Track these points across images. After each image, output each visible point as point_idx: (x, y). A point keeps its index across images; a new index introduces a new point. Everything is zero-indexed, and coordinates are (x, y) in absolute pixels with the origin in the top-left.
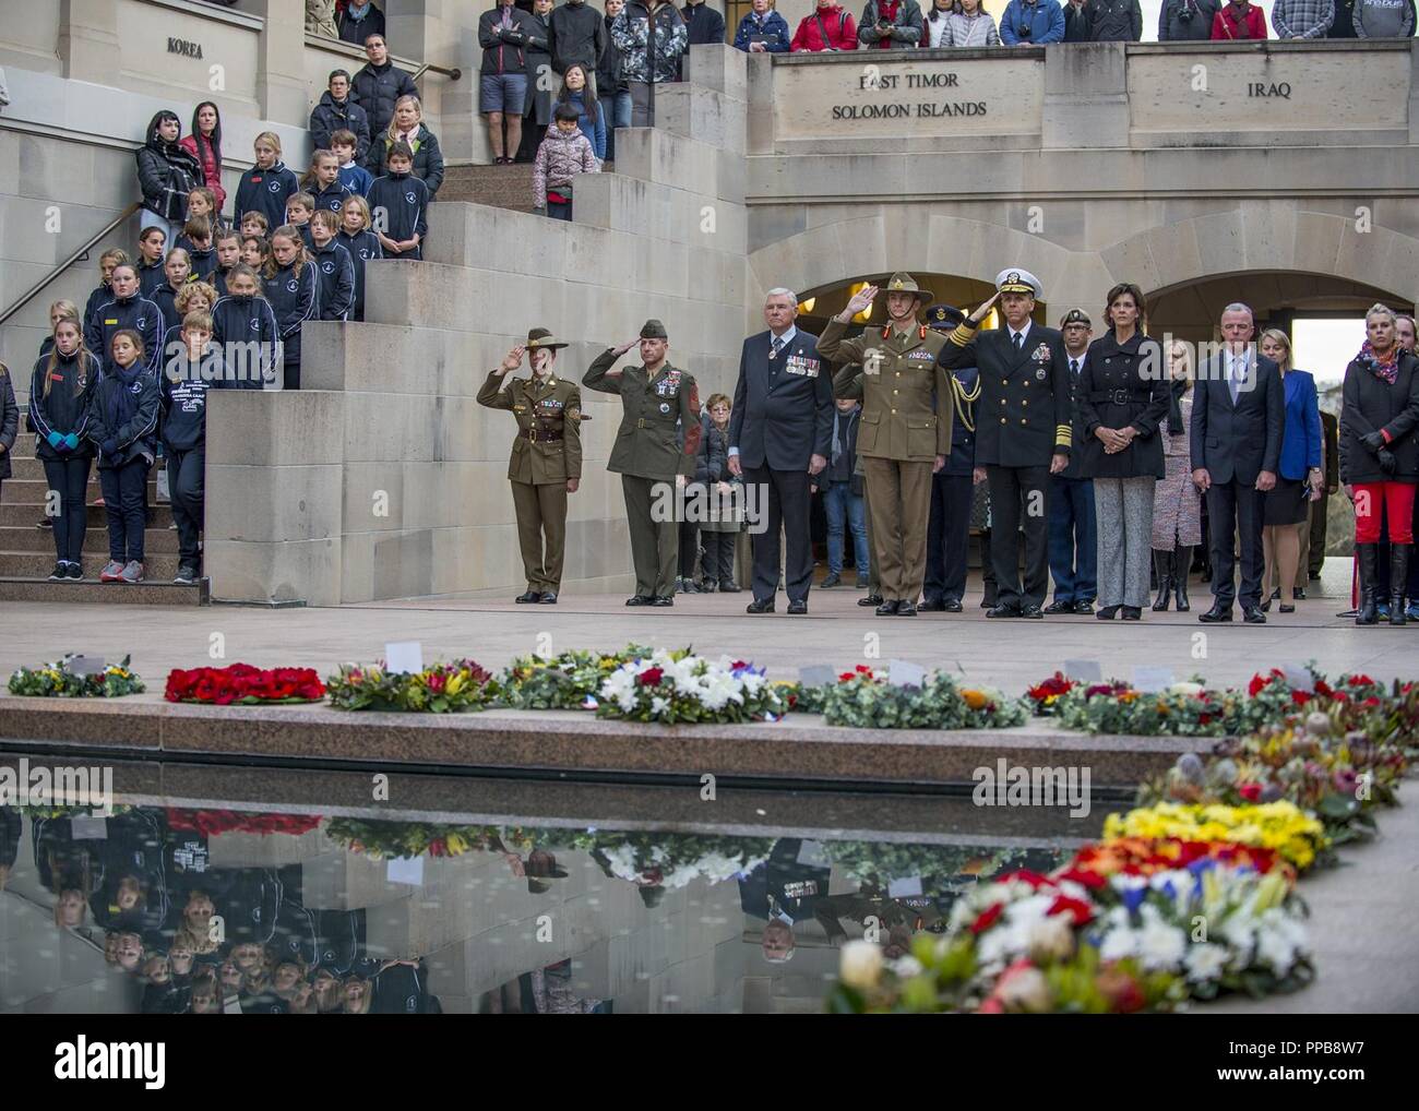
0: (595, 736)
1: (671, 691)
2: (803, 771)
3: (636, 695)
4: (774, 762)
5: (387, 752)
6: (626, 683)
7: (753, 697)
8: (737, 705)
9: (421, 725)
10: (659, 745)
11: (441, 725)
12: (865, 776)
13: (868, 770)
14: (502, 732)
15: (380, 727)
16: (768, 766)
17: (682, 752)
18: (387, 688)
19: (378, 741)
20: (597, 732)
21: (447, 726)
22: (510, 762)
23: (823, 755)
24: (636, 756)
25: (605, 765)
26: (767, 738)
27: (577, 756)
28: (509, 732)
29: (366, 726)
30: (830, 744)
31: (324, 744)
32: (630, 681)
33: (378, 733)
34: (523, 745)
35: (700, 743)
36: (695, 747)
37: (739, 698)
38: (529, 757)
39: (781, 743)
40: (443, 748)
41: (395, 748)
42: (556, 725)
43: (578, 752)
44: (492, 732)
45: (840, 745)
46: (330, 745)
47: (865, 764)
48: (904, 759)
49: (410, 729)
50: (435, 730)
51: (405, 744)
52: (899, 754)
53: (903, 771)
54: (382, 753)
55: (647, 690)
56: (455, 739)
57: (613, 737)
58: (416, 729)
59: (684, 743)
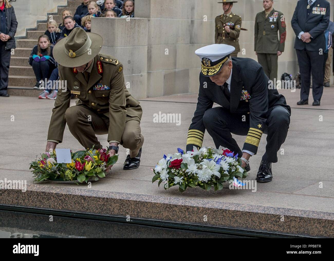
0: (146, 202)
1: (184, 172)
2: (244, 226)
3: (168, 173)
4: (231, 221)
5: (52, 206)
6: (163, 167)
7: (226, 173)
8: (217, 178)
9: (68, 193)
10: (176, 209)
11: (77, 194)
12: (275, 231)
13: (276, 228)
14: (104, 198)
15: (49, 193)
16: (228, 222)
17: (187, 214)
18: (55, 172)
19: (48, 200)
20: (147, 201)
21: (80, 194)
22: (107, 213)
23: (254, 219)
24: (166, 214)
25: (151, 217)
26: (227, 208)
27: (138, 212)
28: (107, 198)
29: (43, 192)
30: (258, 213)
31: (24, 200)
32: (165, 166)
33: (48, 196)
34: (114, 205)
35: (196, 209)
36: (193, 211)
37: (218, 174)
38: (116, 211)
39: (234, 211)
40: (77, 205)
41: (56, 204)
42: (129, 196)
43: (139, 210)
44: (99, 198)
45: (262, 214)
46: (26, 201)
47: (274, 225)
48: (293, 224)
49: (62, 195)
50: (74, 196)
51: (60, 202)
52: (291, 221)
53: (293, 229)
54: (50, 206)
55: (173, 171)
56: (83, 201)
57: (155, 203)
58: (65, 195)
59: (188, 209)
